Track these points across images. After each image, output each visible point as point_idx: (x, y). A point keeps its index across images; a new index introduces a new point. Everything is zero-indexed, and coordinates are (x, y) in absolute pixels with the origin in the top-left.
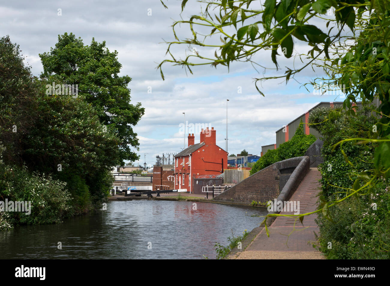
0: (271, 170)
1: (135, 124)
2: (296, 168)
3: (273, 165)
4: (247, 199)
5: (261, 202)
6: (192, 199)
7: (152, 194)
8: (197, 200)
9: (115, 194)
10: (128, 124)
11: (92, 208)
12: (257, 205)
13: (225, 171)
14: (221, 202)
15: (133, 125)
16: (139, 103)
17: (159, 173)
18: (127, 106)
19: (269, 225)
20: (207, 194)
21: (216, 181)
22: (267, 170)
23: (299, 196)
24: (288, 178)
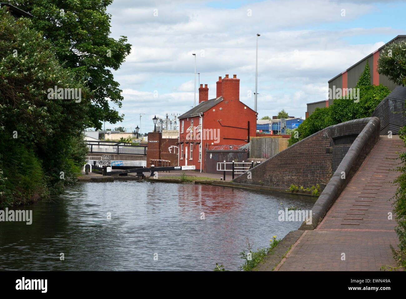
0: (320, 139)
1: (116, 67)
2: (359, 135)
3: (323, 131)
4: (283, 182)
5: (304, 186)
6: (202, 180)
7: (144, 173)
8: (209, 182)
9: (91, 171)
10: (106, 68)
11: (46, 193)
12: (298, 191)
13: (252, 140)
14: (244, 186)
15: (114, 69)
16: (123, 37)
17: (156, 141)
18: (105, 40)
19: (313, 226)
20: (224, 173)
21: (238, 154)
22: (314, 139)
23: (364, 180)
24: (346, 151)
